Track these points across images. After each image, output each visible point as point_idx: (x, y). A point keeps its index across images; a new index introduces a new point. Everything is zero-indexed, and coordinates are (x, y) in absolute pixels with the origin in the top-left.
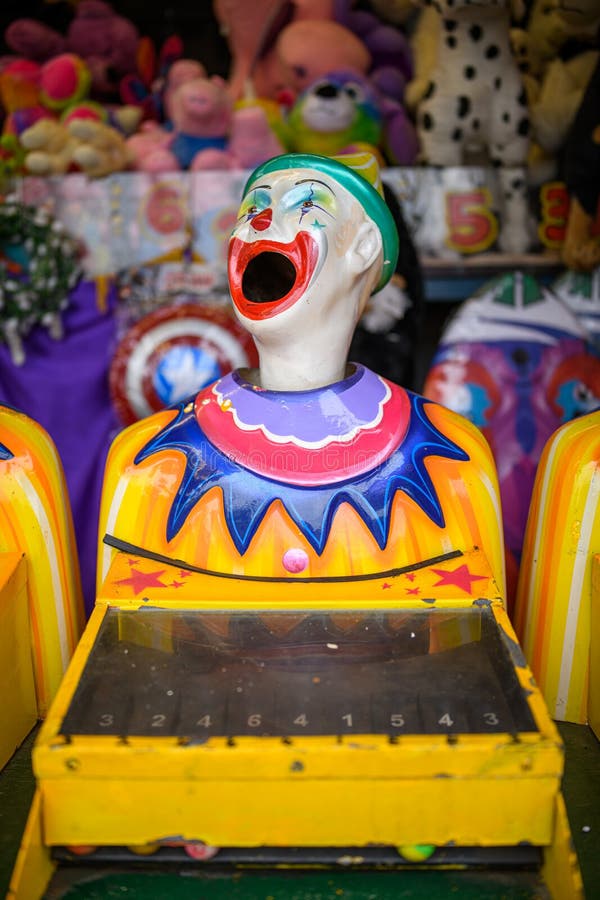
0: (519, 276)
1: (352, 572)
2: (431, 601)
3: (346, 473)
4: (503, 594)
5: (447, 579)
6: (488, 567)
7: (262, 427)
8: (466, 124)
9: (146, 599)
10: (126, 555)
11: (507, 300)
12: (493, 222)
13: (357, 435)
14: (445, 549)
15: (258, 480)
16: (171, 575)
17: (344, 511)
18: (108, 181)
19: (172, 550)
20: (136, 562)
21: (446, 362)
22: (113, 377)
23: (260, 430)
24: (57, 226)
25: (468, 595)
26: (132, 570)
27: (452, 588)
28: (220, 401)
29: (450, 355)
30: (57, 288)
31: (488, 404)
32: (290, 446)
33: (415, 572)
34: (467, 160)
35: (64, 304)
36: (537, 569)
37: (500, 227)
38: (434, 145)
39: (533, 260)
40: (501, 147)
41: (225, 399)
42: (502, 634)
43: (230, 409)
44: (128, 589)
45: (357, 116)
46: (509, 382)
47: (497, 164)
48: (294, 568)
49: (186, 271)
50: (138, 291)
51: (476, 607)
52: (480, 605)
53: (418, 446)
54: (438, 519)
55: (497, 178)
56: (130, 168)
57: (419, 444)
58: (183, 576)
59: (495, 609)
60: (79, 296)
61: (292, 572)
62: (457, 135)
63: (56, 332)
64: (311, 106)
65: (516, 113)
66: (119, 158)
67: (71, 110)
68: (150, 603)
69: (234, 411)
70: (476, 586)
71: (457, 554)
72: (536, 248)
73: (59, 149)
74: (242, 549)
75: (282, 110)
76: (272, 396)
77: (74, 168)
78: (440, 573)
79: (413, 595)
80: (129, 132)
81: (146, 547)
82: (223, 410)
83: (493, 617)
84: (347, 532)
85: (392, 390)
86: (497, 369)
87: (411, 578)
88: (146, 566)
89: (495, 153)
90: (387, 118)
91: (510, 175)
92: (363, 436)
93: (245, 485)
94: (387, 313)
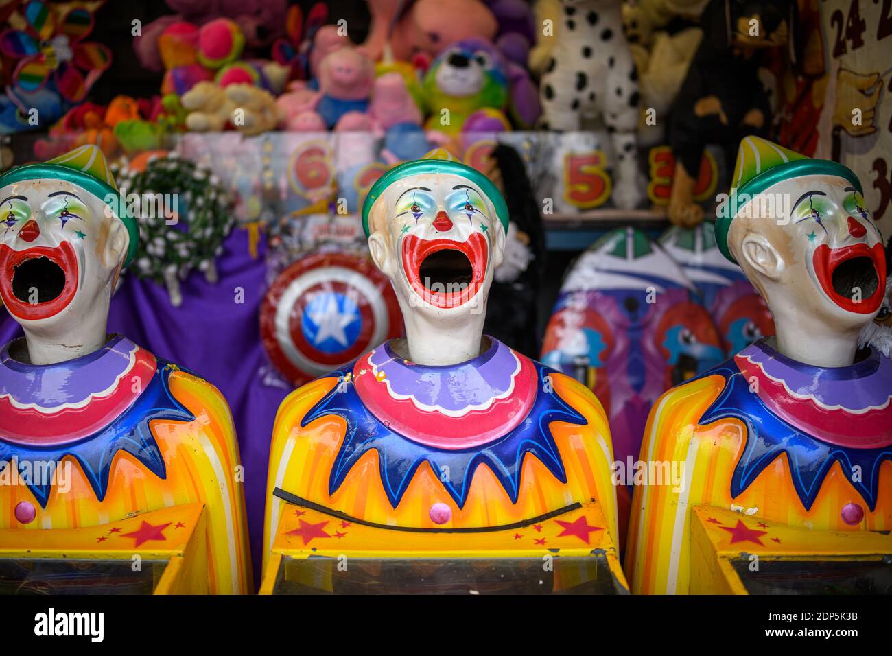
0: (630, 231)
1: (489, 522)
2: (555, 550)
3: (483, 438)
4: (616, 544)
5: (569, 529)
6: (604, 518)
7: (412, 397)
8: (584, 95)
9: (314, 549)
10: (293, 506)
11: (620, 252)
12: (607, 179)
13: (492, 405)
14: (566, 501)
15: (409, 444)
16: (334, 525)
17: (482, 471)
18: (262, 138)
19: (333, 502)
20: (302, 513)
21: (564, 309)
22: (263, 318)
23: (410, 399)
24: (214, 180)
25: (586, 545)
26: (300, 520)
27: (573, 539)
28: (375, 372)
29: (569, 303)
30: (213, 235)
31: (603, 346)
32: (436, 414)
33: (542, 523)
34: (585, 125)
35: (219, 251)
36: (645, 515)
37: (613, 183)
38: (555, 113)
39: (644, 215)
40: (614, 116)
41: (379, 370)
42: (615, 581)
43: (384, 380)
44: (298, 540)
45: (486, 82)
46: (620, 327)
47: (611, 130)
48: (439, 520)
49: (331, 221)
50: (287, 239)
51: (593, 555)
52: (597, 554)
53: (543, 414)
54: (560, 475)
55: (611, 141)
56: (280, 127)
57: (545, 412)
58: (344, 527)
59: (609, 558)
60: (231, 244)
61: (437, 523)
62: (576, 105)
63: (211, 277)
64: (444, 73)
65: (628, 88)
66: (270, 118)
67: (225, 71)
68: (318, 552)
69: (388, 382)
70: (593, 536)
71: (577, 506)
72: (646, 204)
73: (216, 109)
74: (395, 503)
75: (418, 73)
76: (420, 370)
77: (229, 127)
78: (562, 523)
79: (540, 545)
80: (279, 91)
81: (310, 499)
82: (379, 380)
83: (608, 565)
84: (484, 489)
85: (522, 362)
86: (611, 315)
87: (539, 529)
88: (312, 517)
89: (609, 121)
90: (511, 82)
91: (622, 140)
92: (498, 406)
93: (397, 446)
94: (513, 266)
